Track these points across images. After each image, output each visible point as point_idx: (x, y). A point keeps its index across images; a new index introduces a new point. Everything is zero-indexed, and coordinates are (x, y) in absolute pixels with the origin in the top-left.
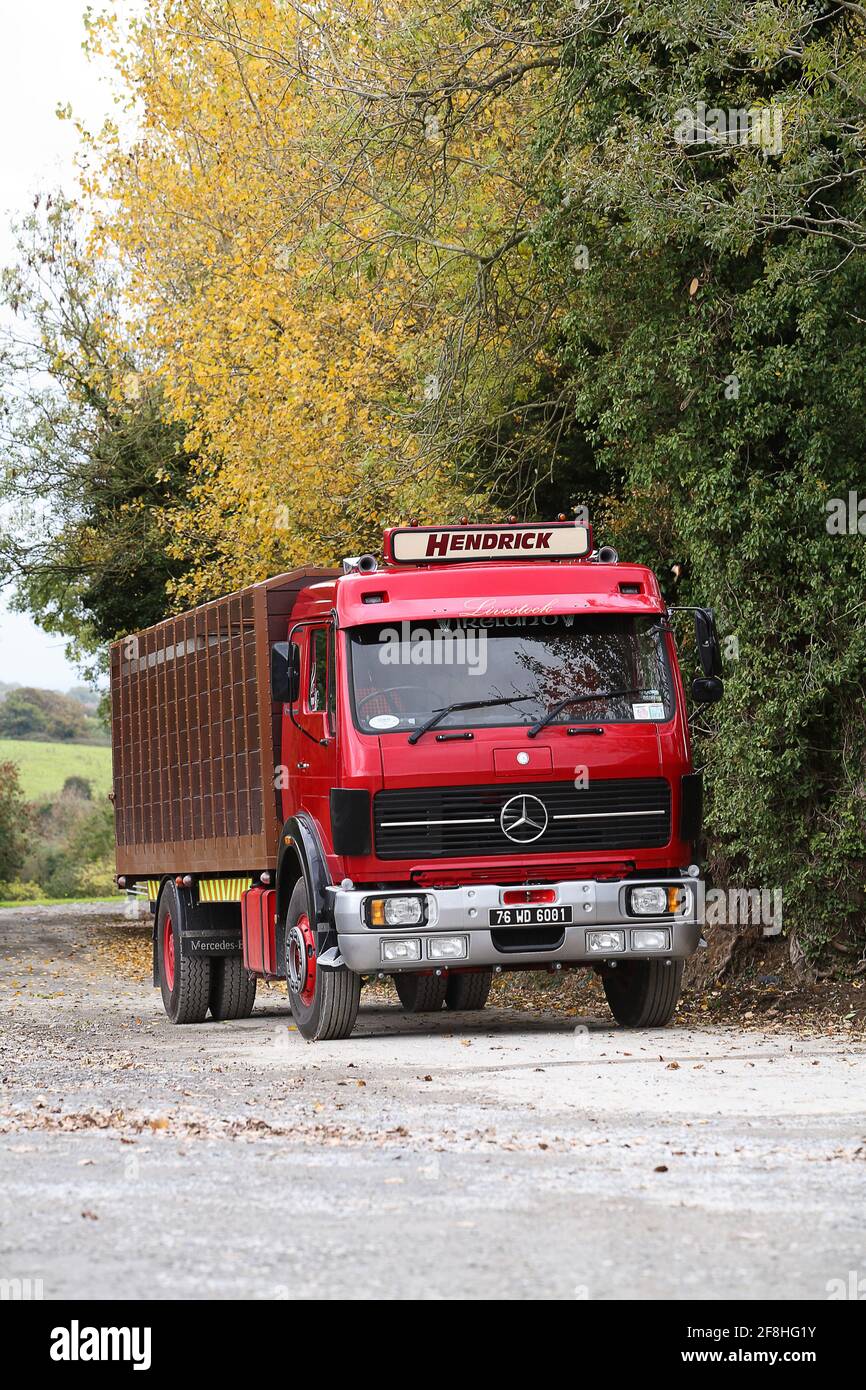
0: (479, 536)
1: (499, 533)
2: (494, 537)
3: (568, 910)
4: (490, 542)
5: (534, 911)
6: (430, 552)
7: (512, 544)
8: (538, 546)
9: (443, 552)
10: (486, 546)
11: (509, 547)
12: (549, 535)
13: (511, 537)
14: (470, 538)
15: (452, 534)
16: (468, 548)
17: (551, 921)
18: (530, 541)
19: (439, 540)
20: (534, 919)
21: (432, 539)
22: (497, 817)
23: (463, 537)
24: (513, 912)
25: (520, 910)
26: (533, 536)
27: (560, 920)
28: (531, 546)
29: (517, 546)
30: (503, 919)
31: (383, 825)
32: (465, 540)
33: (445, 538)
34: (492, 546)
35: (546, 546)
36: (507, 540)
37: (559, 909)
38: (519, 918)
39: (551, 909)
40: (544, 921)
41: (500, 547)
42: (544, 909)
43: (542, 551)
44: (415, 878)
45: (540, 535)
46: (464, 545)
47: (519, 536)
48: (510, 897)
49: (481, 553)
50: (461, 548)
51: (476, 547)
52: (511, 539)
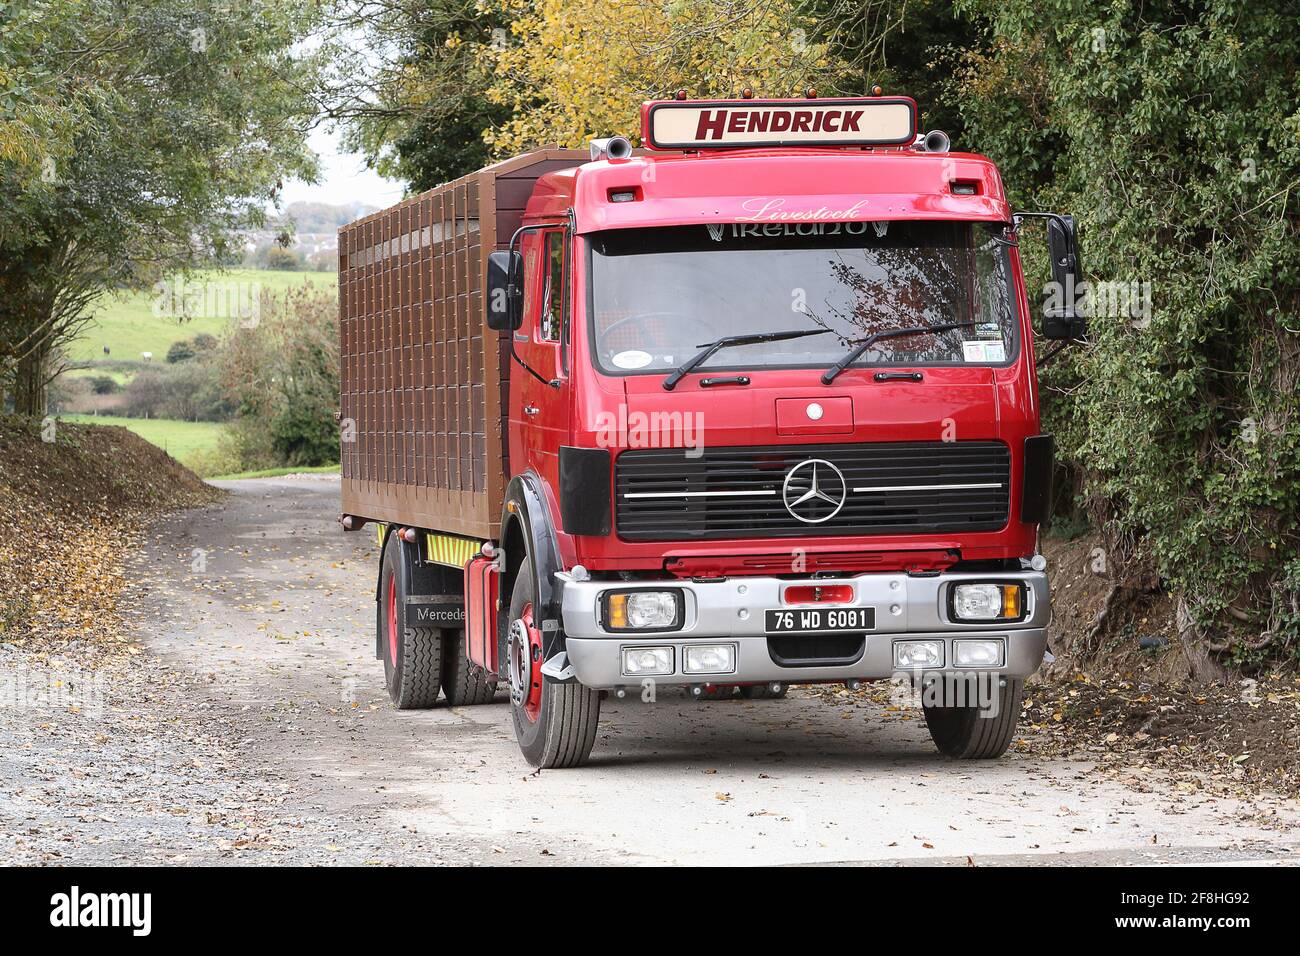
0: (767, 115)
1: (792, 111)
2: (787, 116)
3: (870, 612)
4: (781, 122)
5: (824, 613)
6: (701, 134)
7: (810, 125)
8: (845, 129)
9: (718, 135)
10: (775, 128)
11: (806, 129)
12: (859, 114)
13: (808, 115)
14: (755, 116)
15: (730, 111)
16: (751, 129)
17: (848, 627)
18: (834, 122)
19: (713, 118)
20: (824, 624)
21: (705, 116)
22: (779, 487)
23: (744, 115)
24: (797, 614)
25: (806, 612)
26: (837, 115)
27: (859, 625)
28: (835, 129)
29: (816, 129)
30: (783, 623)
31: (626, 496)
32: (748, 120)
33: (722, 116)
34: (784, 128)
35: (856, 128)
36: (803, 119)
37: (858, 611)
38: (805, 623)
39: (847, 611)
40: (838, 627)
41: (795, 129)
42: (837, 611)
43: (850, 135)
44: (669, 566)
45: (848, 114)
46: (746, 126)
47: (819, 114)
48: (793, 595)
49: (769, 136)
50: (742, 130)
51: (762, 128)
52: (809, 119)
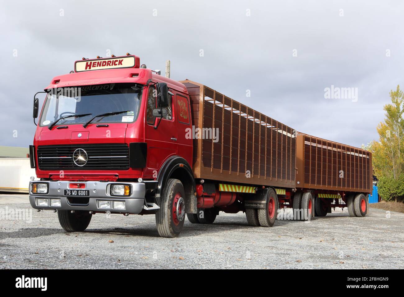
0: (101, 62)
1: (107, 61)
2: (105, 62)
3: (88, 191)
4: (104, 64)
5: (78, 191)
6: (86, 68)
7: (111, 64)
8: (119, 64)
9: (90, 68)
10: (103, 65)
11: (110, 65)
12: (122, 60)
13: (110, 62)
14: (98, 62)
15: (93, 62)
16: (97, 66)
17: (83, 195)
18: (117, 63)
19: (89, 64)
20: (78, 194)
21: (87, 63)
22: (72, 156)
23: (96, 63)
24: (71, 191)
25: (73, 190)
26: (117, 61)
27: (86, 195)
28: (116, 65)
30: (68, 193)
32: (97, 64)
33: (91, 63)
34: (105, 65)
35: (121, 64)
36: (109, 63)
37: (86, 191)
38: (73, 194)
39: (83, 191)
40: (81, 195)
41: (107, 65)
42: (81, 191)
43: (120, 66)
44: (51, 177)
45: (120, 60)
46: (96, 65)
47: (113, 61)
48: (72, 185)
49: (102, 67)
50: (95, 66)
51: (100, 66)
